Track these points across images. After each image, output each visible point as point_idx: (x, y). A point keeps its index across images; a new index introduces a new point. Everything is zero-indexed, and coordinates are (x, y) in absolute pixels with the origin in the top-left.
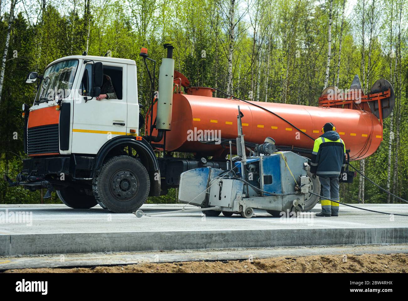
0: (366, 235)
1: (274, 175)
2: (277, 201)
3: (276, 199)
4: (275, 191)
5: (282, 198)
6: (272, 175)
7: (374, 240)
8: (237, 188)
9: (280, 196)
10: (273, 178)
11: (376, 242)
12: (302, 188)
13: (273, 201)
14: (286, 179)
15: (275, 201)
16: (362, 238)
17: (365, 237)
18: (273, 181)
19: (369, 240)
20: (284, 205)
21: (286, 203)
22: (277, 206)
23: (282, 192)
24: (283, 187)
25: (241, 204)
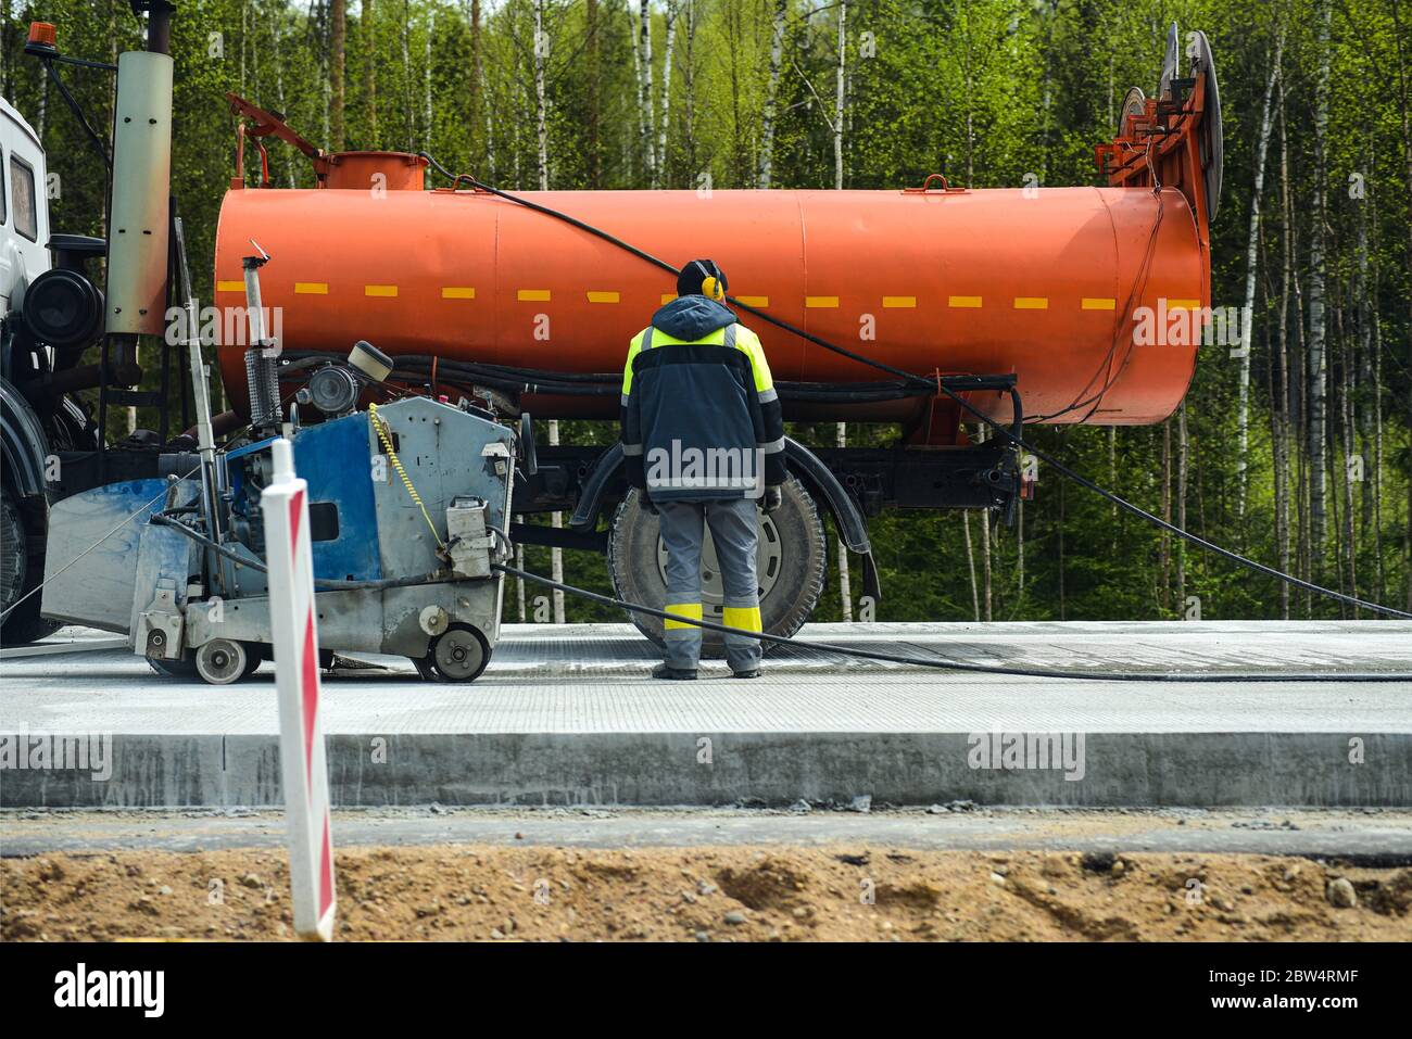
0: (169, 767)
1: (345, 504)
2: (354, 614)
3: (350, 605)
4: (356, 569)
5: (383, 600)
6: (337, 502)
7: (217, 790)
8: (158, 560)
9: (367, 592)
10: (340, 514)
11: (226, 797)
12: (454, 556)
13: (334, 611)
14: (396, 516)
15: (343, 610)
16: (143, 777)
17: (160, 774)
18: (341, 526)
19: (189, 787)
20: (393, 629)
21: (401, 619)
22: (354, 631)
23: (381, 573)
24: (385, 551)
25: (157, 625)
